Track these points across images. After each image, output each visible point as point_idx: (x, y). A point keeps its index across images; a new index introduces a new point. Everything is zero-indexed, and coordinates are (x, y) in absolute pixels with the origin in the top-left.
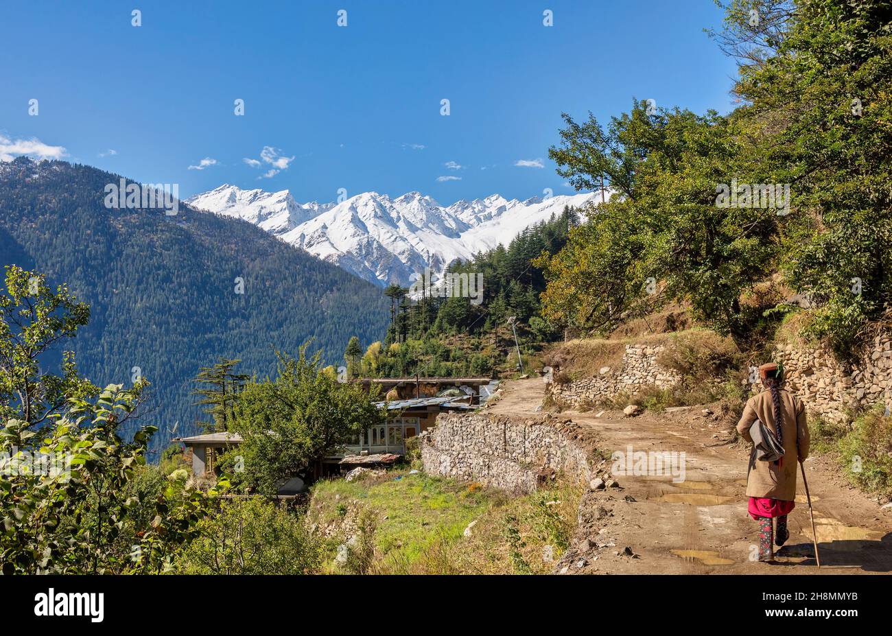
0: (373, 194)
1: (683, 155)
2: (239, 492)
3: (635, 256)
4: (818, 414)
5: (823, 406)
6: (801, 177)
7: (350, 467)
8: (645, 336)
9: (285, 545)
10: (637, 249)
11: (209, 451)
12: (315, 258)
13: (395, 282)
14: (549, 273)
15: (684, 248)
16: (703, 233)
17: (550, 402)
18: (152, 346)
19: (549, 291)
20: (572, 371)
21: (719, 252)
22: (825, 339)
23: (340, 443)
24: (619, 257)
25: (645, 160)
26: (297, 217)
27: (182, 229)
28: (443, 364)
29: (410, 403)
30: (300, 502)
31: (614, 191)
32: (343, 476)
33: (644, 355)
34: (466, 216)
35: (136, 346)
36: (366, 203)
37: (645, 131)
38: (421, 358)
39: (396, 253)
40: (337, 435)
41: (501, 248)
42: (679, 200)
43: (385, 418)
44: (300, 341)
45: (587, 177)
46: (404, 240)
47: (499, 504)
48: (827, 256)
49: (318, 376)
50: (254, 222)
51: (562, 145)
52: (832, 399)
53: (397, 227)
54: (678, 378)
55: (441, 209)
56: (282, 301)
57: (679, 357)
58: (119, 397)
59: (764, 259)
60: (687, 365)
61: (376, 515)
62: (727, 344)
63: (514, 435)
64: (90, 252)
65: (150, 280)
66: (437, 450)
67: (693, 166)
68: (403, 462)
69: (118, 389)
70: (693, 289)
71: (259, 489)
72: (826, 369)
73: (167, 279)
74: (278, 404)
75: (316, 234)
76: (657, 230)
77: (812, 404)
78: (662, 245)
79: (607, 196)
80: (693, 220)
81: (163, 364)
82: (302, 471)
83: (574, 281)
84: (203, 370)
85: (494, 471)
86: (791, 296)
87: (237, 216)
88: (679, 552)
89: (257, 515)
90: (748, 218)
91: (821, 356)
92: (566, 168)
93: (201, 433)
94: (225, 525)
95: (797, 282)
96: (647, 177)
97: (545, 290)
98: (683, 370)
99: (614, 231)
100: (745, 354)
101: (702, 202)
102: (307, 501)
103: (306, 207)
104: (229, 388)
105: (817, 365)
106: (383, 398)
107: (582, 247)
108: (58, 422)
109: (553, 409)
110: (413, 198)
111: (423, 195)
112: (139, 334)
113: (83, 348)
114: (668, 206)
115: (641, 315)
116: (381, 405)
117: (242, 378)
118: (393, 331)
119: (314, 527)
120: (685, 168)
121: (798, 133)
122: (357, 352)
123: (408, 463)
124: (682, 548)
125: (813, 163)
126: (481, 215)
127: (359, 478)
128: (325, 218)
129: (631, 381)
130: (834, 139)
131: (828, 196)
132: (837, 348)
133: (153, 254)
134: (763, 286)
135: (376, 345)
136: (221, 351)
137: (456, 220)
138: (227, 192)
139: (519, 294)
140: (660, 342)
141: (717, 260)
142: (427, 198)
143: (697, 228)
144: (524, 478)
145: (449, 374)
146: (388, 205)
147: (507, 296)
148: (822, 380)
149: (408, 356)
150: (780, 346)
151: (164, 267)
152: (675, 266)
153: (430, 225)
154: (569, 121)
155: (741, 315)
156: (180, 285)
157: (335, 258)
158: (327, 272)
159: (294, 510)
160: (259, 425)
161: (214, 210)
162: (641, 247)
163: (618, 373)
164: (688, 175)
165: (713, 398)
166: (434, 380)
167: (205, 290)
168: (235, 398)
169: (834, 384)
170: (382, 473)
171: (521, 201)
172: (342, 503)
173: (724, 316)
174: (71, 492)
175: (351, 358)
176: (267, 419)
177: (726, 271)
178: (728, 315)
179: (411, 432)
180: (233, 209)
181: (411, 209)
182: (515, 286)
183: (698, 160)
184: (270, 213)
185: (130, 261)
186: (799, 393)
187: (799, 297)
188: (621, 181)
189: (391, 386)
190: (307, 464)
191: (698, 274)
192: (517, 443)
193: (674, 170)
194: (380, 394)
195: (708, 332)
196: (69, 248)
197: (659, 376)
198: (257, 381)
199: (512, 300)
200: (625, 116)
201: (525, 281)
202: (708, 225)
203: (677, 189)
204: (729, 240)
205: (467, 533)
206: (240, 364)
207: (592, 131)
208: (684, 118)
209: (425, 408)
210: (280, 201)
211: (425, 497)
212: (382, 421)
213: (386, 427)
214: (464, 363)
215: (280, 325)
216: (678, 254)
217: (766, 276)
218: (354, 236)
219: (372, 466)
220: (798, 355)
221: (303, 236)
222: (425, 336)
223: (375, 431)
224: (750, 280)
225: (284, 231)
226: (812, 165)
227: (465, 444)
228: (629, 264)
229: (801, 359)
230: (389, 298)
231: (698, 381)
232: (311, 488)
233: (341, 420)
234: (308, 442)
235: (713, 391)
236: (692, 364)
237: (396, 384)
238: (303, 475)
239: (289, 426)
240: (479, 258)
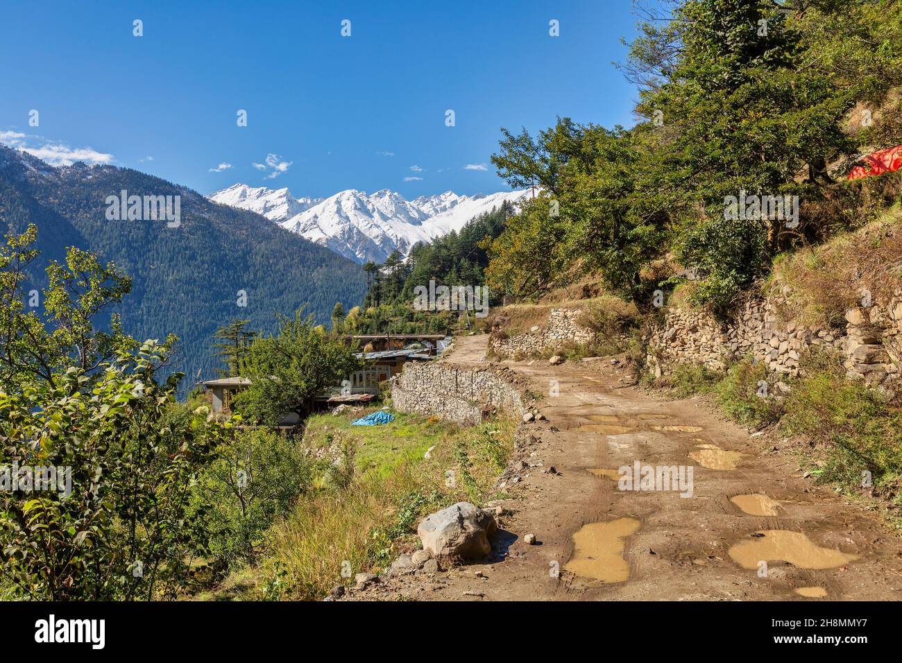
0: (353, 191)
1: (596, 160)
2: (249, 424)
3: (559, 239)
4: (701, 363)
5: (705, 357)
6: (688, 178)
7: (335, 404)
8: (566, 302)
9: (285, 465)
10: (560, 234)
11: (226, 391)
12: (308, 241)
13: (371, 259)
14: (491, 252)
15: (597, 233)
16: (611, 221)
17: (492, 354)
18: (181, 309)
19: (491, 267)
20: (509, 329)
21: (624, 236)
22: (707, 304)
23: (328, 386)
24: (546, 240)
25: (566, 164)
26: (296, 208)
27: (204, 219)
28: (408, 324)
29: (382, 354)
30: (296, 431)
31: (542, 189)
32: (330, 411)
33: (566, 317)
34: (426, 208)
35: (168, 311)
36: (348, 198)
37: (566, 141)
38: (392, 319)
39: (371, 237)
40: (325, 379)
41: (453, 233)
42: (593, 196)
43: (363, 366)
44: (296, 306)
45: (520, 178)
46: (378, 227)
47: (452, 433)
48: (708, 239)
49: (310, 333)
50: (260, 213)
51: (501, 153)
52: (712, 351)
53: (372, 217)
54: (592, 335)
55: (407, 202)
56: (283, 275)
57: (592, 318)
58: (155, 349)
59: (660, 242)
60: (599, 325)
61: (356, 441)
62: (631, 308)
63: (464, 379)
64: (133, 237)
65: (180, 258)
66: (404, 391)
67: (604, 169)
68: (377, 400)
69: (154, 344)
70: (604, 265)
71: (265, 421)
72: (707, 328)
73: (193, 257)
74: (279, 355)
75: (309, 223)
76: (575, 219)
77: (696, 355)
78: (579, 231)
79: (537, 193)
80: (604, 211)
81: (189, 324)
82: (297, 408)
83: (510, 259)
84: (220, 329)
85: (448, 407)
86: (681, 270)
87: (247, 208)
88: (593, 471)
89: (263, 442)
90: (647, 210)
91: (704, 317)
92: (504, 171)
93: (219, 377)
94: (238, 449)
95: (685, 260)
96: (567, 178)
97: (488, 266)
98: (596, 328)
99: (542, 220)
100: (644, 316)
101: (611, 197)
102: (302, 431)
103: (301, 201)
104: (241, 343)
105: (700, 325)
106: (362, 351)
107: (517, 233)
108: (107, 369)
109: (495, 359)
110: (385, 194)
111: (392, 192)
112: (171, 301)
113: (127, 311)
114: (585, 201)
115: (563, 285)
116: (360, 356)
117: (251, 335)
118: (369, 298)
119: (307, 451)
120: (597, 171)
121: (686, 144)
122: (341, 314)
123: (381, 401)
124: (595, 468)
125: (698, 167)
126: (438, 208)
127: (343, 413)
128: (316, 209)
129: (555, 337)
130: (714, 149)
131: (709, 193)
132: (716, 312)
133: (182, 238)
134: (658, 262)
135: (356, 309)
136: (235, 314)
137: (418, 211)
138: (240, 189)
139: (468, 269)
140: (578, 307)
141: (623, 243)
142: (396, 194)
143: (607, 218)
144: (471, 413)
145: (413, 332)
146: (365, 199)
147: (459, 271)
148: (704, 336)
149: (381, 318)
150: (671, 310)
151: (190, 248)
152: (589, 247)
153: (398, 215)
154: (507, 134)
155: (641, 286)
156: (203, 262)
157: (324, 241)
158: (318, 252)
159: (292, 437)
160: (265, 371)
161: (229, 203)
162: (563, 232)
163: (545, 331)
164: (600, 176)
165: (619, 351)
166: (401, 337)
167: (222, 265)
168: (246, 350)
169: (714, 340)
170: (361, 409)
171: (469, 196)
172: (330, 432)
173: (628, 286)
174: (117, 424)
175: (337, 319)
176: (271, 367)
177: (630, 251)
178: (631, 286)
179: (383, 377)
180: (244, 203)
181: (383, 203)
182: (465, 263)
183: (608, 165)
184: (273, 206)
185: (163, 243)
186: (687, 346)
187: (686, 272)
188: (548, 181)
189: (368, 341)
190: (302, 402)
191: (607, 253)
192: (466, 385)
193: (589, 172)
194: (359, 347)
195: (615, 299)
196: (116, 233)
197: (577, 333)
198: (263, 337)
199: (463, 274)
200: (551, 130)
201: (472, 259)
202: (615, 215)
203: (591, 187)
204: (632, 227)
205: (427, 455)
206: (249, 324)
207: (525, 142)
208: (596, 131)
209: (394, 358)
210: (281, 197)
211: (394, 428)
212: (360, 368)
213: (364, 372)
214: (425, 323)
215: (281, 293)
216: (592, 238)
217: (661, 255)
218: (338, 224)
219: (353, 403)
220: (685, 317)
221: (299, 224)
222: (394, 302)
223: (355, 376)
224: (649, 258)
225: (284, 219)
226: (697, 168)
227: (425, 386)
228: (553, 245)
229: (688, 320)
230: (366, 273)
231: (608, 337)
232: (305, 421)
233: (329, 367)
234: (303, 385)
235: (620, 345)
236: (603, 324)
237: (371, 339)
238: (299, 411)
239: (288, 372)
240: (436, 241)
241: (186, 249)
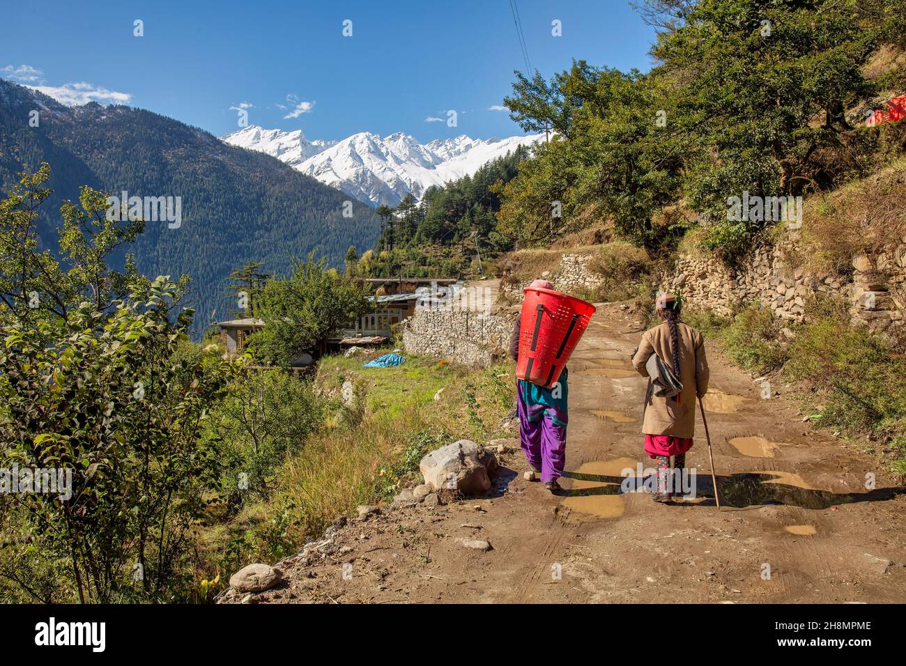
0: (367, 133)
1: (610, 104)
2: (262, 364)
3: (570, 184)
4: (709, 309)
5: (713, 302)
6: (701, 123)
7: (347, 346)
8: (577, 247)
9: (297, 405)
10: (572, 179)
11: (239, 332)
12: (322, 184)
13: (384, 203)
14: (503, 196)
15: (609, 178)
16: (623, 167)
17: (502, 298)
18: (195, 251)
19: (502, 211)
20: (520, 274)
21: (636, 181)
22: (716, 251)
23: (340, 327)
24: (557, 185)
25: (581, 108)
26: (310, 151)
27: (218, 160)
28: (421, 268)
29: (395, 297)
30: (309, 372)
31: (556, 133)
32: (342, 353)
33: (577, 262)
34: (440, 152)
35: (183, 252)
36: (361, 140)
37: (580, 84)
38: (404, 263)
39: (385, 181)
40: (337, 321)
41: (467, 178)
42: (606, 140)
43: (375, 309)
44: (310, 249)
45: (534, 121)
46: (392, 170)
47: (462, 375)
48: (721, 185)
49: (323, 276)
50: (274, 155)
51: (514, 96)
52: (721, 298)
53: (386, 160)
54: (602, 280)
55: (421, 146)
56: (296, 218)
57: (603, 263)
58: (166, 287)
59: (673, 187)
60: (609, 270)
61: (367, 383)
62: (641, 254)
63: (474, 322)
64: (147, 177)
65: (194, 200)
66: (415, 334)
67: (617, 113)
68: (388, 343)
69: (166, 280)
70: (615, 210)
71: (278, 362)
72: (716, 274)
73: (207, 199)
74: (292, 297)
75: (323, 166)
76: (588, 164)
77: (705, 301)
78: (591, 176)
79: (551, 137)
80: (616, 156)
81: (204, 266)
82: (310, 349)
83: (521, 204)
84: (235, 271)
85: (458, 351)
86: (693, 216)
87: (261, 151)
88: (595, 412)
89: (275, 381)
90: (660, 155)
91: (713, 263)
92: (517, 114)
93: (234, 319)
94: (251, 388)
95: (697, 206)
96: (581, 122)
97: (499, 210)
98: (607, 274)
99: (554, 164)
100: (654, 262)
101: (623, 142)
102: (315, 372)
103: (315, 143)
104: (255, 284)
105: (710, 271)
106: (374, 294)
107: (529, 177)
108: (118, 307)
109: (505, 303)
110: (399, 137)
111: (406, 135)
112: (186, 242)
113: (143, 253)
114: (597, 145)
115: (575, 231)
116: (372, 299)
117: (264, 277)
118: (383, 242)
119: (319, 392)
120: (611, 115)
121: (699, 88)
122: (354, 257)
123: (392, 343)
124: (598, 409)
126: (452, 151)
127: (355, 354)
128: (330, 152)
129: (566, 282)
130: (728, 91)
131: (721, 137)
132: (725, 258)
133: (196, 180)
134: (670, 209)
135: (369, 253)
136: (249, 256)
137: (432, 155)
138: (254, 131)
139: (481, 214)
140: (589, 252)
141: (634, 188)
142: (410, 137)
143: (619, 163)
144: (481, 356)
145: (425, 276)
146: (379, 142)
147: (472, 215)
148: (713, 283)
149: (394, 261)
150: (682, 256)
151: (205, 190)
152: (601, 192)
153: (412, 159)
154: (520, 76)
155: (652, 231)
156: (217, 204)
157: (338, 184)
158: (331, 195)
159: (304, 378)
160: (278, 313)
161: (243, 145)
162: (575, 177)
163: (556, 276)
164: (613, 120)
165: (630, 296)
166: (413, 280)
167: (236, 208)
168: (259, 292)
169: (722, 286)
170: (372, 351)
171: (484, 140)
172: (341, 373)
173: (639, 232)
174: (128, 360)
175: (349, 262)
176: (284, 308)
177: (642, 197)
178: (642, 231)
179: (395, 320)
180: (258, 145)
181: (396, 146)
182: (478, 208)
183: (621, 108)
184: (287, 148)
185: (178, 185)
186: (696, 292)
187: (698, 218)
188: (561, 125)
189: (380, 284)
190: (314, 344)
191: (619, 198)
192: (476, 329)
193: (603, 116)
194: (371, 290)
195: (627, 244)
196: (131, 175)
197: (588, 279)
198: (276, 280)
199: (476, 218)
200: (565, 73)
201: (485, 204)
202: (628, 160)
203: (604, 131)
204: (643, 172)
205: (437, 397)
206: (263, 267)
207: (539, 86)
208: (612, 75)
209: (405, 301)
210: (294, 139)
211: (405, 370)
212: (372, 311)
213: (376, 315)
214: (437, 267)
215: (295, 236)
216: (604, 182)
217: (674, 201)
218: (352, 167)
219: (364, 345)
220: (695, 263)
221: (312, 167)
222: (407, 246)
223: (367, 318)
224: (661, 204)
225: (298, 162)
226: (711, 112)
227: (436, 330)
228: (565, 190)
229: (697, 266)
230: (379, 216)
231: (618, 282)
232: (317, 362)
233: (341, 310)
234: (316, 326)
235: (630, 291)
236: (614, 269)
237: (383, 283)
238: (312, 352)
239: (301, 314)
240: (450, 185)
241: (200, 191)
